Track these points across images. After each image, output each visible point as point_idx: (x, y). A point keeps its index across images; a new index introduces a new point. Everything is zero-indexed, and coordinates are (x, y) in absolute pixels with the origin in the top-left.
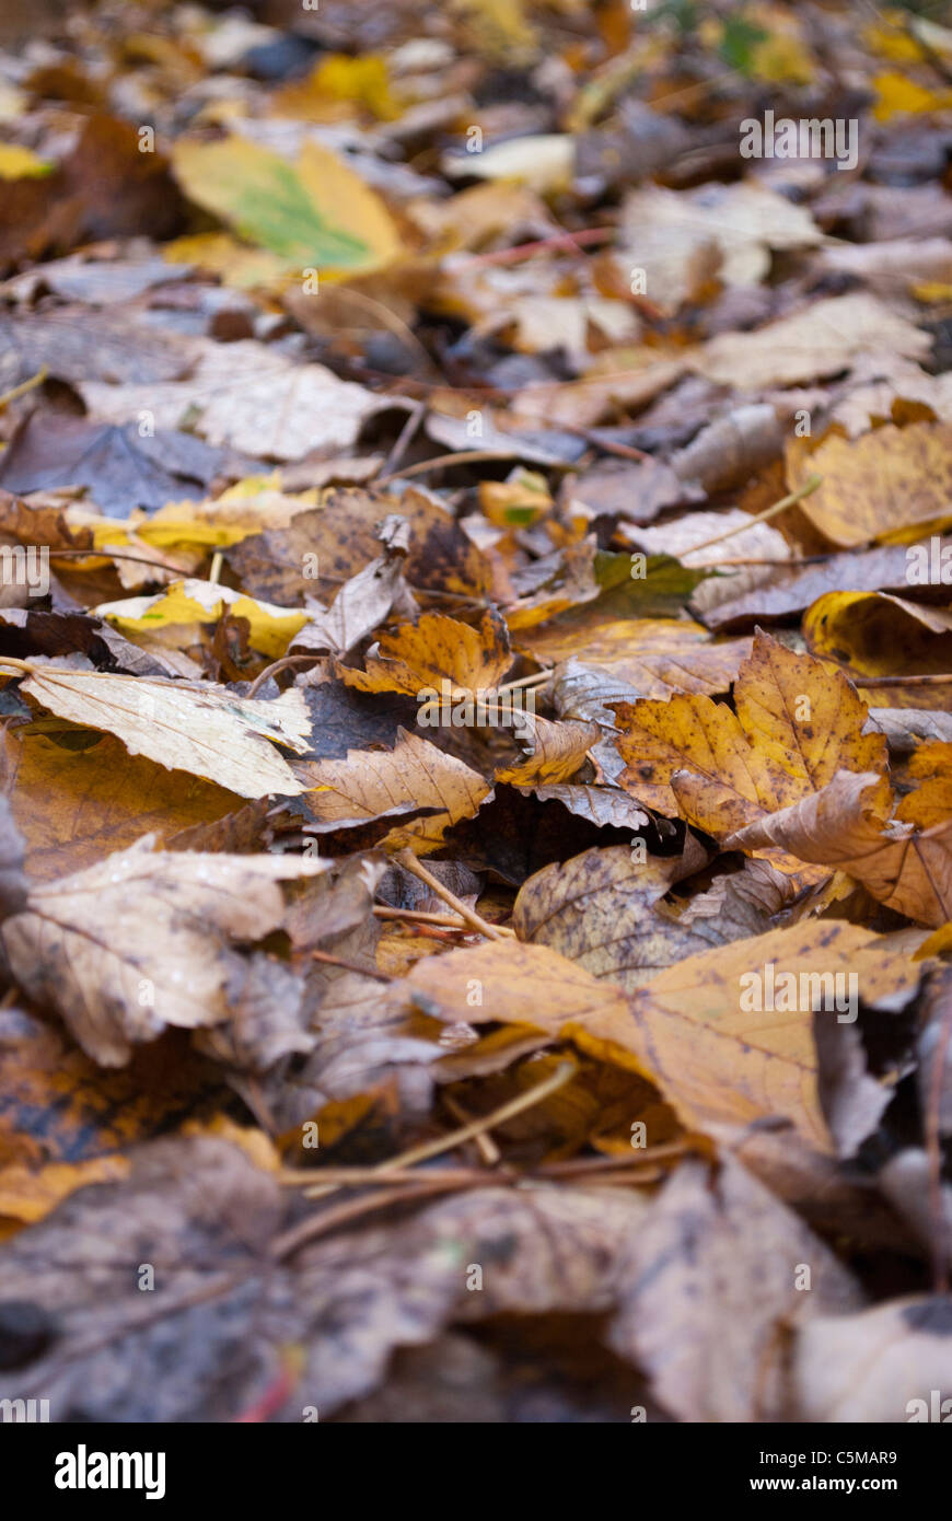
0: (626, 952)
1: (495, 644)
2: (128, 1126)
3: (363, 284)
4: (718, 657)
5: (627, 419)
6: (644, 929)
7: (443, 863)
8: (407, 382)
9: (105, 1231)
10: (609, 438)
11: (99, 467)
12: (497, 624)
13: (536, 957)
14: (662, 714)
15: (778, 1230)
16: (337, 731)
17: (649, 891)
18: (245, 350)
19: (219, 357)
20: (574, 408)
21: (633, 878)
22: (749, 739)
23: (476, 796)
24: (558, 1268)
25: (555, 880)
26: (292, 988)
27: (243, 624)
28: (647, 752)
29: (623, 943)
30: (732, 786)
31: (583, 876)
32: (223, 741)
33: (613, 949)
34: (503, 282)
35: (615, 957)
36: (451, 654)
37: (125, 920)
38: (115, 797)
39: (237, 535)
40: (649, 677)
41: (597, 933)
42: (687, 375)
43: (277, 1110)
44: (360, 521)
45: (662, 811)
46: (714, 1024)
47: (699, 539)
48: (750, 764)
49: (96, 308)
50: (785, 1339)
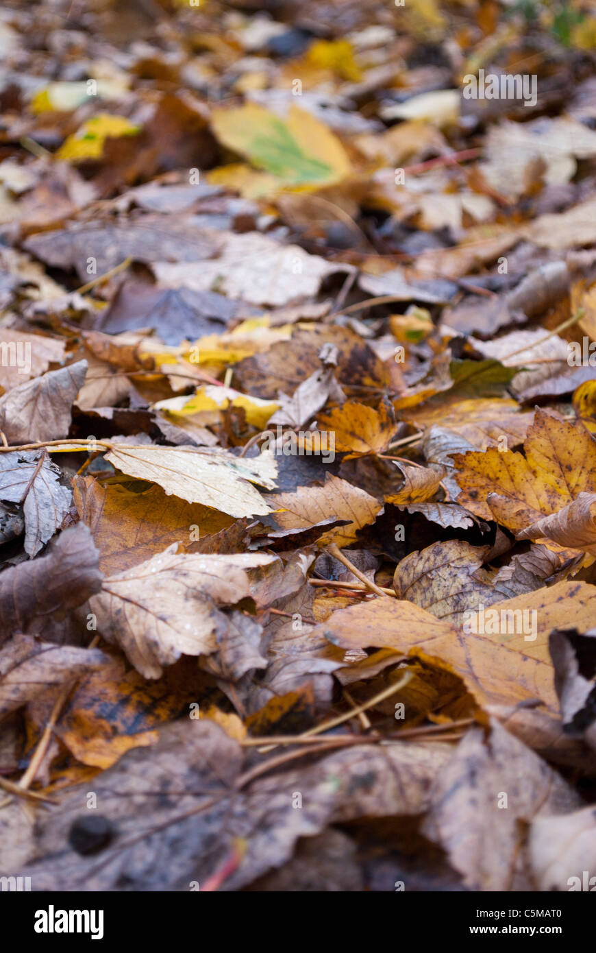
0: (457, 603)
1: (387, 419)
2: (163, 713)
3: (326, 193)
4: (523, 421)
5: (485, 270)
6: (467, 589)
7: (355, 551)
8: (351, 253)
9: (143, 774)
10: (472, 283)
11: (163, 316)
12: (388, 408)
13: (403, 608)
14: (482, 460)
15: (528, 766)
16: (294, 475)
17: (470, 566)
18: (252, 239)
19: (237, 243)
20: (452, 264)
21: (461, 559)
22: (534, 473)
23: (374, 511)
24: (401, 790)
25: (416, 561)
26: (256, 631)
27: (241, 411)
28: (474, 482)
29: (455, 597)
30: (524, 501)
31: (432, 558)
32: (224, 484)
33: (450, 601)
34: (415, 186)
35: (451, 606)
36: (362, 426)
37: (158, 595)
38: (160, 520)
39: (241, 355)
40: (481, 435)
41: (441, 592)
42: (521, 242)
43: (247, 702)
44: (310, 346)
45: (483, 517)
46: (506, 644)
47: (517, 347)
48: (535, 487)
49: (165, 214)
50: (524, 829)
